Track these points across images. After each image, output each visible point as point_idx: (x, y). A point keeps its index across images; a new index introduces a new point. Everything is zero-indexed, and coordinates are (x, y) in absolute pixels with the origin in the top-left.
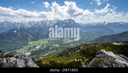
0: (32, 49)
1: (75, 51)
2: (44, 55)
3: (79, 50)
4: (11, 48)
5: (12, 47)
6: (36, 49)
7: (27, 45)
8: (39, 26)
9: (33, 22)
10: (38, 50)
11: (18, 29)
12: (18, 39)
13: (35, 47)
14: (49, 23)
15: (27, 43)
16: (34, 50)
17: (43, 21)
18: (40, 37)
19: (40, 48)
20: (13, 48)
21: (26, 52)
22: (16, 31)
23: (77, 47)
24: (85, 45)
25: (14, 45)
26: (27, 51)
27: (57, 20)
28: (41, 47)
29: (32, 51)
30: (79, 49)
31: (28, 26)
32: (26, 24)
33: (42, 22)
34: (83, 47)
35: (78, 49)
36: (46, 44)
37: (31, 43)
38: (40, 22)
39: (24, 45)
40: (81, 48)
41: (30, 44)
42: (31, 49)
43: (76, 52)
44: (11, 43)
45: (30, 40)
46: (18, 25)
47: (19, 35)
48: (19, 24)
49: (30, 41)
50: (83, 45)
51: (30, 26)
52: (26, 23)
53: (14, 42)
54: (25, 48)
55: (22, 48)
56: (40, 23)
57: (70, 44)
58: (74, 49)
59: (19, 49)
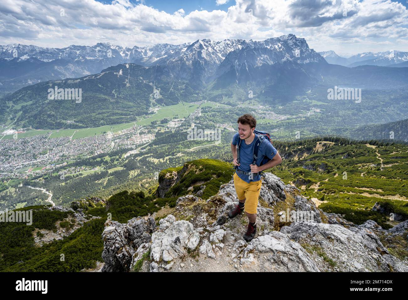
0: (158, 128)
1: (290, 155)
2: (189, 148)
3: (305, 155)
4: (110, 116)
5: (114, 114)
6: (168, 128)
7: (147, 114)
8: (181, 59)
9: (166, 45)
10: (173, 131)
11: (127, 66)
12: (127, 96)
13: (165, 121)
14: (210, 49)
15: (147, 109)
16: (162, 131)
17: (193, 44)
18: (181, 95)
19: (179, 127)
20: (115, 117)
21: (144, 133)
22: (121, 72)
23: (301, 144)
24: (337, 140)
25: (117, 111)
26: (146, 131)
27: (239, 41)
28: (182, 126)
29: (157, 133)
30: (309, 150)
31: (150, 57)
32: (146, 53)
33: (190, 47)
34: (325, 145)
35: (302, 152)
36: (197, 118)
37: (156, 110)
38: (184, 45)
39: (139, 114)
40: (319, 148)
41: (152, 113)
42: (155, 128)
43: (296, 159)
44: (111, 103)
45: (154, 101)
46: (127, 55)
47: (128, 85)
48: (129, 53)
49: (154, 105)
50: (326, 139)
51: (156, 59)
52: (146, 51)
53: (117, 102)
54: (142, 121)
55: (135, 120)
56: (185, 49)
57: (273, 127)
58: (289, 147)
59: (128, 122)
